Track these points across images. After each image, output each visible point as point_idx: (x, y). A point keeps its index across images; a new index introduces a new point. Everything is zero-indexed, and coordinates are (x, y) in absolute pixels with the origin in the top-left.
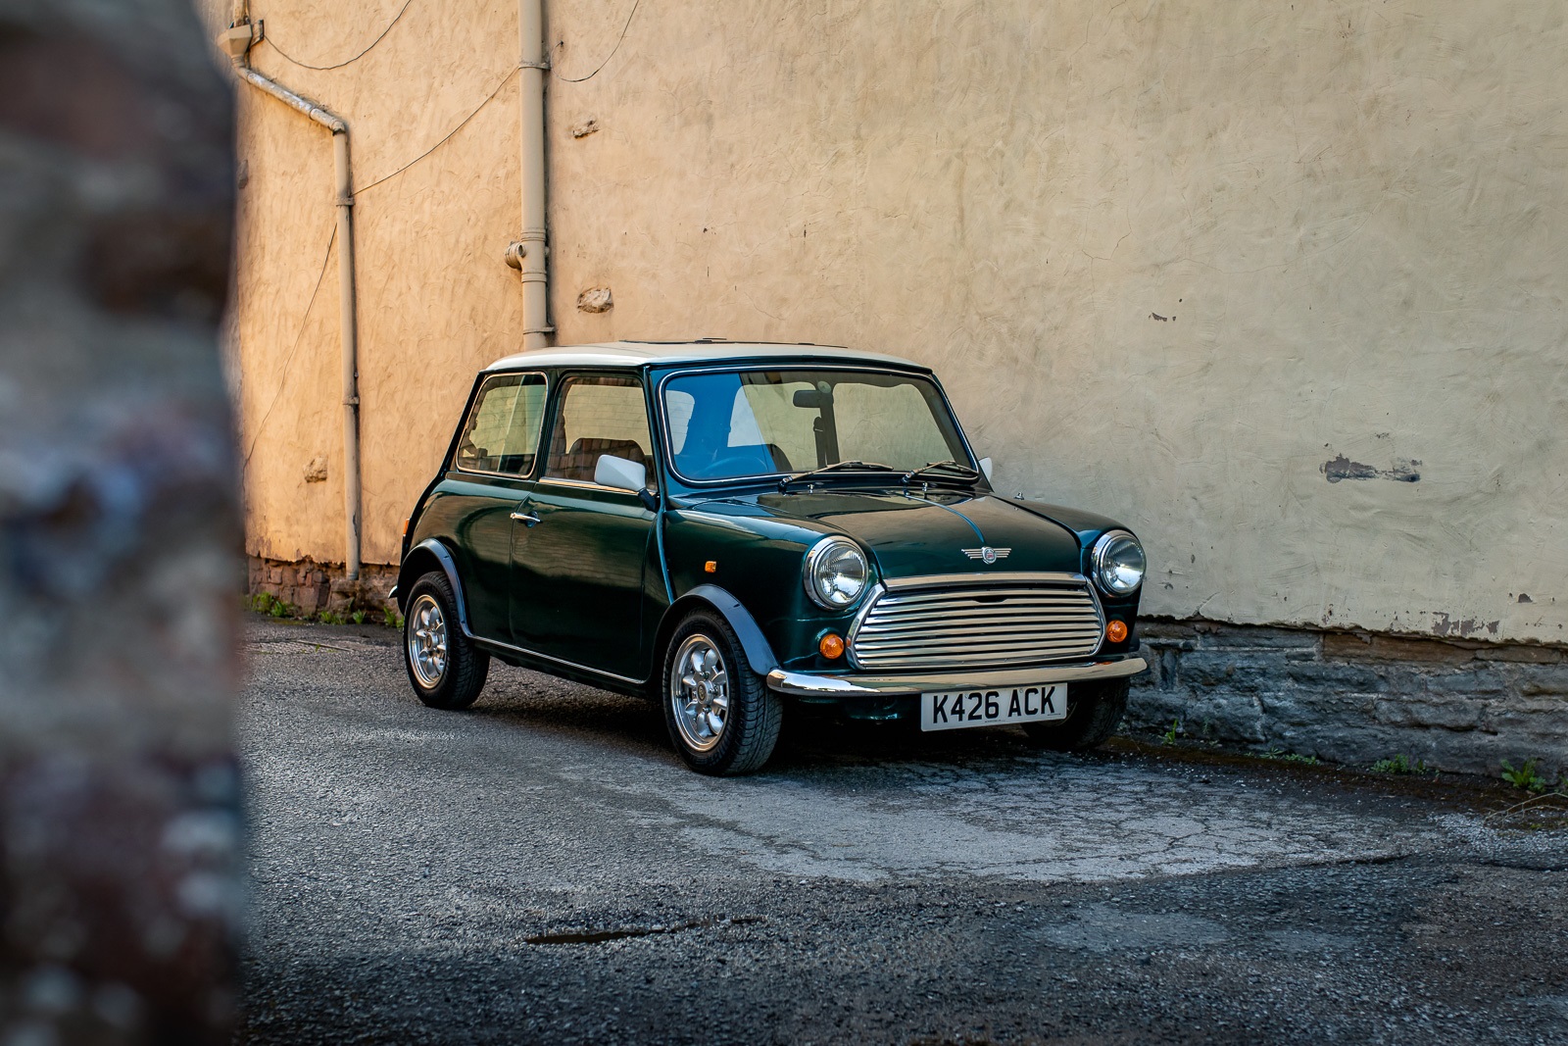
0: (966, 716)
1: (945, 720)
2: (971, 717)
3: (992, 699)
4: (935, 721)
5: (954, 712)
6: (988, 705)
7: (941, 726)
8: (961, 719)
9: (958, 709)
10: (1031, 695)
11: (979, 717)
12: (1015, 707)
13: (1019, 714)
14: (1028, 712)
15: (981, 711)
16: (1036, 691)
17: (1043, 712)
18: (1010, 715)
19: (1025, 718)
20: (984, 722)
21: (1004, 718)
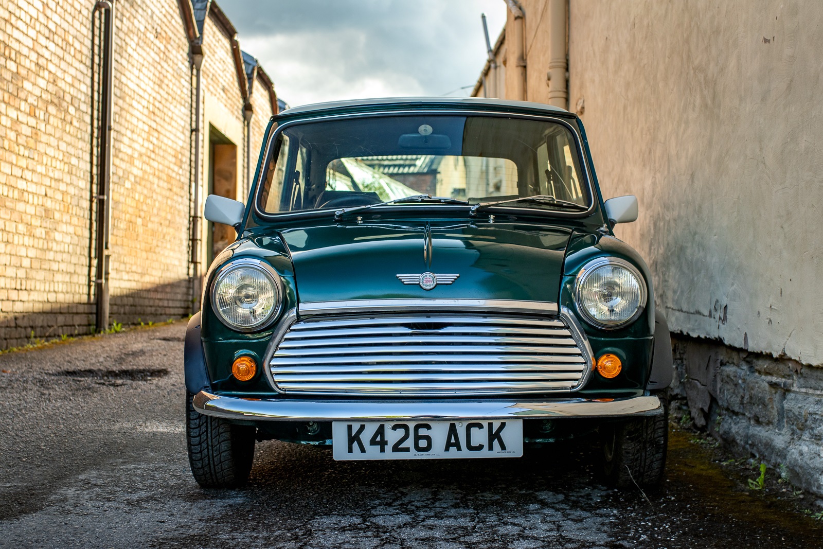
0: (389, 448)
1: (363, 450)
2: (396, 449)
3: (422, 432)
4: (350, 450)
5: (373, 442)
6: (417, 438)
7: (357, 455)
8: (382, 450)
9: (378, 439)
10: (474, 430)
11: (407, 450)
12: (453, 441)
13: (459, 449)
14: (470, 448)
15: (409, 443)
16: (480, 426)
17: (491, 448)
18: (447, 449)
19: (465, 454)
20: (413, 455)
21: (438, 452)
